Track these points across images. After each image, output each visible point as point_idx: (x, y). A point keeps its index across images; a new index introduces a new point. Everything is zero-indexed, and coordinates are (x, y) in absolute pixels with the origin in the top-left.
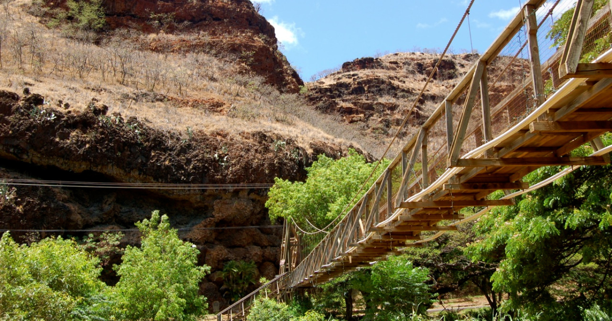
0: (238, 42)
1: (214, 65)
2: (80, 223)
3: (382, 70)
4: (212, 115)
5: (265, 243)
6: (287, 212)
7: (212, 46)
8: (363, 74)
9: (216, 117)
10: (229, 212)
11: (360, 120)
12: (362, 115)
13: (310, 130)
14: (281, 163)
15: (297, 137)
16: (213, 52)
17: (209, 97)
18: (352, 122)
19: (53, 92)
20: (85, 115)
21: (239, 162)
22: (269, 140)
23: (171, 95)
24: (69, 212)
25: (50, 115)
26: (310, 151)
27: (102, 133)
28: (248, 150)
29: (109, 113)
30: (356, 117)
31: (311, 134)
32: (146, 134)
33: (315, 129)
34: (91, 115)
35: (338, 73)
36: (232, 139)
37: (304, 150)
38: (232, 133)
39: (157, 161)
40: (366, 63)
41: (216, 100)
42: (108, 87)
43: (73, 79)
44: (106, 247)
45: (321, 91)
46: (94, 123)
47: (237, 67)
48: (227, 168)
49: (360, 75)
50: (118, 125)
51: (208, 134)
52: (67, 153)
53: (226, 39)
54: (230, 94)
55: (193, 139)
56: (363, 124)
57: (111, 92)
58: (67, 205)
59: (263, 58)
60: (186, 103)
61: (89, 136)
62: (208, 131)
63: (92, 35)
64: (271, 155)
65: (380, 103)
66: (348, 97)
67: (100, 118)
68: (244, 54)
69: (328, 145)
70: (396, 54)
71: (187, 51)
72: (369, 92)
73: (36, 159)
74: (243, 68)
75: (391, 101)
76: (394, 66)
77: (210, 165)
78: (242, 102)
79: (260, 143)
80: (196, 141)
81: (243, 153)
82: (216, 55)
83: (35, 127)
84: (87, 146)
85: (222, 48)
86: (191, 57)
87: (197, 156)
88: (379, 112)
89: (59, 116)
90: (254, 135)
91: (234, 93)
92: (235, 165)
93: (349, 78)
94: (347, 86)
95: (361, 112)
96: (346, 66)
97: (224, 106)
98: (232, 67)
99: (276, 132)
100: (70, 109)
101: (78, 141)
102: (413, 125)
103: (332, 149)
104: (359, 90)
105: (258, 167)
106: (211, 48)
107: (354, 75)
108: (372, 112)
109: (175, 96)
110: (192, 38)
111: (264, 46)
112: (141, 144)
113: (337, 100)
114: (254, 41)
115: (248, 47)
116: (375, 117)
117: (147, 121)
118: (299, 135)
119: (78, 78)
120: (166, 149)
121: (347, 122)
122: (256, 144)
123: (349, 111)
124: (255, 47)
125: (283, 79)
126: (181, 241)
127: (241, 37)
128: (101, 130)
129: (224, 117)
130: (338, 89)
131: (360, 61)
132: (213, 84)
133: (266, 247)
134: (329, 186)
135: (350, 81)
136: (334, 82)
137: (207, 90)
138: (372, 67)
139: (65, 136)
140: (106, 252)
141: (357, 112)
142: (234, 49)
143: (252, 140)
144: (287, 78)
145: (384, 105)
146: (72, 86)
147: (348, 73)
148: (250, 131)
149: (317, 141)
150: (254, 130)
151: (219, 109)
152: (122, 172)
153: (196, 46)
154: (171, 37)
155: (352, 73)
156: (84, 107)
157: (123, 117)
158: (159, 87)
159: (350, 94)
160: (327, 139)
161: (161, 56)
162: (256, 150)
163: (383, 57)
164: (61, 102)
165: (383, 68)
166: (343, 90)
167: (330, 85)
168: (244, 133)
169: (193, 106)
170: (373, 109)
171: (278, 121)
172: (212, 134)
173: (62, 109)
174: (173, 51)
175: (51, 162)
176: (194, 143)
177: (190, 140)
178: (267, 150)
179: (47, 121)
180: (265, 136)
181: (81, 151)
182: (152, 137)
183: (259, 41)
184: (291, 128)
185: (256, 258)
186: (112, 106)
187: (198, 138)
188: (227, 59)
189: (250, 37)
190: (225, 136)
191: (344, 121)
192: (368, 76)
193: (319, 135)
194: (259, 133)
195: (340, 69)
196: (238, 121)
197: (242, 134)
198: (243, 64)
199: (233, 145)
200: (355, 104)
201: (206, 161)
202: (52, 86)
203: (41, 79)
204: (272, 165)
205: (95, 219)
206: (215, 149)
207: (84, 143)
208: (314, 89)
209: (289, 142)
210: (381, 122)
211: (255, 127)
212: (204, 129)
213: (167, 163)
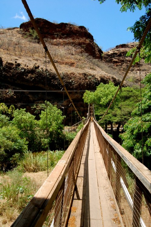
0: (81, 42)
1: (73, 49)
2: (32, 100)
3: (128, 48)
4: (71, 67)
5: (85, 106)
6: (88, 101)
7: (73, 43)
8: (122, 50)
9: (72, 68)
10: (74, 97)
11: (120, 65)
12: (120, 64)
13: (100, 72)
14: (90, 83)
15: (96, 74)
16: (73, 45)
17: (70, 61)
18: (117, 66)
19: (24, 62)
20: (32, 69)
21: (77, 83)
22: (87, 76)
23: (59, 60)
24: (29, 97)
25: (22, 69)
26: (99, 79)
27: (37, 75)
28: (80, 79)
29: (40, 68)
30: (118, 64)
31: (100, 73)
32: (50, 75)
33: (102, 71)
34: (34, 69)
35: (114, 49)
36: (76, 75)
37: (97, 79)
38: (76, 73)
39: (53, 82)
40: (123, 46)
41: (72, 62)
42: (40, 59)
43: (30, 56)
44: (39, 108)
45: (108, 55)
46: (35, 72)
47: (80, 50)
48: (74, 84)
49: (121, 50)
50: (42, 72)
51: (69, 74)
52: (28, 81)
53: (77, 41)
54: (77, 60)
55: (64, 76)
56: (120, 66)
57: (41, 61)
58: (28, 95)
59: (89, 47)
60: (63, 63)
61: (33, 76)
62: (69, 73)
63: (37, 41)
64: (87, 80)
65: (126, 60)
66: (116, 58)
67: (37, 70)
68: (82, 46)
69: (106, 77)
70: (134, 43)
71: (65, 45)
72: (123, 56)
73: (19, 82)
74: (82, 50)
75: (130, 59)
76: (132, 47)
77: (69, 84)
78: (81, 62)
79: (84, 76)
80: (65, 76)
81: (79, 80)
82: (74, 46)
83: (18, 73)
84: (33, 78)
85: (76, 44)
86: (66, 47)
87: (65, 81)
88: (126, 63)
89: (25, 70)
90: (82, 74)
91: (78, 59)
92: (76, 84)
93: (117, 51)
94: (116, 54)
95: (120, 63)
96: (117, 47)
97: (75, 64)
98: (79, 50)
99: (89, 73)
100: (28, 67)
101: (30, 77)
102: (136, 67)
103: (106, 78)
104: (120, 55)
105: (83, 84)
106: (72, 44)
107: (119, 50)
108: (123, 62)
109: (60, 61)
110: (67, 40)
111: (89, 43)
112: (49, 78)
113: (113, 58)
114: (86, 41)
115: (84, 44)
116: (124, 64)
117: (51, 70)
118: (97, 74)
119: (31, 56)
120: (56, 79)
121: (115, 66)
122: (83, 77)
123: (116, 62)
124: (86, 43)
125: (95, 53)
126: (57, 109)
127: (82, 40)
128: (37, 74)
129: (74, 68)
130: (114, 55)
131: (122, 45)
132: (72, 56)
133: (85, 107)
134: (101, 94)
135: (118, 52)
136: (112, 52)
137: (70, 58)
138: (125, 47)
139: (27, 76)
140: (39, 109)
141: (119, 63)
142: (80, 44)
143: (82, 76)
144: (96, 53)
145: (127, 60)
146: (30, 59)
147: (117, 49)
148: (81, 73)
149: (102, 75)
150: (83, 72)
151: (73, 65)
152: (43, 86)
153: (68, 43)
154: (61, 40)
155: (118, 49)
156: (32, 66)
157: (44, 69)
158: (55, 58)
159: (117, 56)
160: (106, 75)
161: (57, 47)
162: (83, 79)
163: (129, 44)
164: (26, 65)
165: (128, 47)
166: (115, 55)
167: (111, 53)
168: (80, 73)
169: (65, 64)
170: (124, 62)
171: (91, 69)
172: (70, 74)
173: (26, 68)
174: (61, 45)
175: (23, 83)
176: (64, 77)
177: (63, 76)
178: (86, 79)
179: (22, 72)
180: (86, 74)
181: (31, 80)
182: (52, 75)
183: (88, 41)
184: (94, 71)
185: (82, 111)
186: (41, 65)
187: (66, 75)
188: (77, 47)
189: (85, 40)
190: (74, 74)
191: (115, 65)
192: (123, 50)
193: (103, 74)
194: (84, 73)
195: (115, 48)
196: (78, 69)
197: (79, 74)
198: (82, 49)
199: (76, 77)
200: (118, 60)
201: (68, 83)
202: (24, 60)
203: (21, 57)
204: (87, 84)
205: (36, 99)
206: (71, 79)
207: (32, 78)
208: (106, 55)
209: (93, 76)
210: (126, 66)
211: (83, 71)
212: (68, 72)
213: (56, 83)
